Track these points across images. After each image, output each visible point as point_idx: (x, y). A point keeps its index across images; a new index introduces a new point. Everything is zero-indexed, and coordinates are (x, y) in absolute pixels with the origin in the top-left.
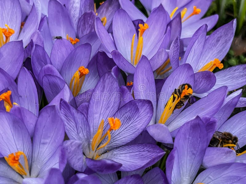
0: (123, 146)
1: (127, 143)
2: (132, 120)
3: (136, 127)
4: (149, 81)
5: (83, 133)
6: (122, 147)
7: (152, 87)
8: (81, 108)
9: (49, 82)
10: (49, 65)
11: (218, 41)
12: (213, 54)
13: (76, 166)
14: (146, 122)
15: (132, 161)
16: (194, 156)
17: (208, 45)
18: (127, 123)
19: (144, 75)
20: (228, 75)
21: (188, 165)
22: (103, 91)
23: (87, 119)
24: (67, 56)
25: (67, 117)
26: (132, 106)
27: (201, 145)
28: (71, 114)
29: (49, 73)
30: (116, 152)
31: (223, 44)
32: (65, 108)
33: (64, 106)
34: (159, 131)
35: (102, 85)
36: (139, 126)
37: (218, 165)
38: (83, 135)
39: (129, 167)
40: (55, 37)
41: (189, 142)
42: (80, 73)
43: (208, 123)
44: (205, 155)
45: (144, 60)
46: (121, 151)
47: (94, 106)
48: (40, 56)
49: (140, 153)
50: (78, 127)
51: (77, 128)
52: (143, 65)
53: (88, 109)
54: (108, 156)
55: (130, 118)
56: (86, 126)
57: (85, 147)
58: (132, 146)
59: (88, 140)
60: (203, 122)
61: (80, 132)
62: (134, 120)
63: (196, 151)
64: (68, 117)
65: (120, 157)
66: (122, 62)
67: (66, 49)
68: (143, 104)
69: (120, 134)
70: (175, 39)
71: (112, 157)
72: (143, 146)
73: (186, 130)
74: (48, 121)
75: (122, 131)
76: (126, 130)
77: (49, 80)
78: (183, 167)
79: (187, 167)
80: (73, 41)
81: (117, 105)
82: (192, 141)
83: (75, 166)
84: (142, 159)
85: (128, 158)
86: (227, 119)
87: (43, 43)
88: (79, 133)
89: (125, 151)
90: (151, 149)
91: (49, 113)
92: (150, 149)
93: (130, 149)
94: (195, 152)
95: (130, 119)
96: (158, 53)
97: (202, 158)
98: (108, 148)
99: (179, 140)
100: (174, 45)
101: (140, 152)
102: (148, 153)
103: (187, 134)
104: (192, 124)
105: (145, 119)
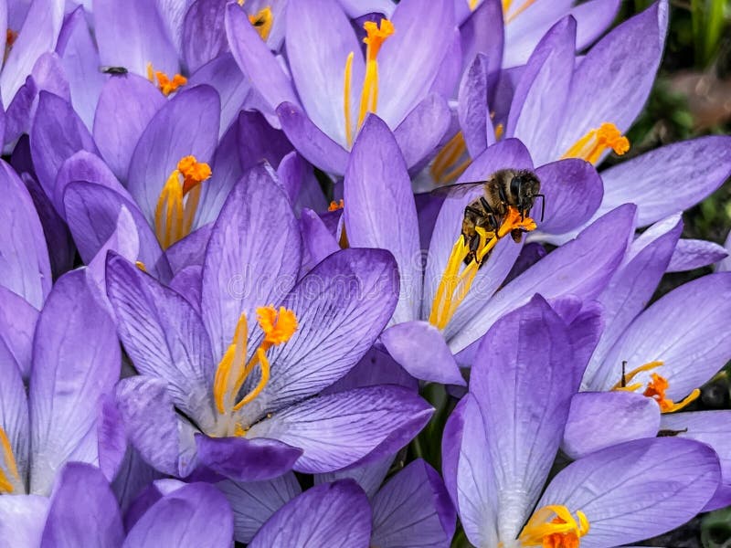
0: (312, 397)
1: (325, 388)
2: (340, 315)
3: (353, 337)
4: (394, 196)
5: (189, 360)
6: (311, 400)
7: (405, 214)
8: (182, 283)
9: (85, 207)
10: (84, 155)
11: (615, 70)
12: (602, 111)
13: (158, 459)
14: (379, 321)
15: (340, 441)
16: (538, 424)
17: (582, 85)
18: (325, 324)
19: (380, 177)
20: (648, 177)
21: (519, 451)
22: (245, 227)
23: (200, 318)
24: (145, 127)
25: (133, 309)
26: (337, 270)
27: (555, 387)
28: (146, 299)
29: (83, 179)
30: (294, 417)
31: (632, 77)
32: (125, 281)
33: (120, 276)
34: (415, 343)
35: (242, 209)
36: (359, 335)
37: (607, 448)
38: (190, 368)
39: (330, 461)
40: (107, 69)
41: (520, 377)
42: (184, 175)
43: (576, 319)
44: (569, 419)
45: (376, 128)
46: (307, 412)
47: (220, 277)
48: (61, 128)
49: (365, 416)
50: (170, 340)
51: (167, 343)
52: (374, 146)
53: (201, 286)
54: (269, 429)
55: (331, 310)
56: (197, 339)
57: (198, 404)
58: (342, 395)
59: (208, 380)
60: (556, 314)
61: (179, 358)
62: (345, 317)
63: (542, 406)
64: (137, 309)
65: (306, 432)
66: (311, 140)
67: (142, 107)
68: (368, 263)
69: (306, 360)
70: (473, 61)
71: (281, 434)
72: (373, 395)
73: (505, 343)
74: (72, 321)
75: (310, 352)
76: (322, 347)
77: (83, 201)
78: (504, 458)
79: (515, 459)
80: (166, 81)
81: (291, 269)
82: (529, 376)
83: (154, 458)
84: (369, 435)
85: (329, 433)
86: (641, 309)
87: (67, 89)
88: (175, 359)
89: (320, 412)
90: (396, 403)
91: (73, 297)
92: (392, 402)
93: (336, 404)
94: (539, 410)
95: (333, 312)
96: (421, 109)
97: (561, 431)
98: (269, 406)
99: (487, 372)
100: (469, 81)
101: (366, 412)
102: (389, 416)
103: (511, 354)
104: (523, 322)
105: (378, 311)
